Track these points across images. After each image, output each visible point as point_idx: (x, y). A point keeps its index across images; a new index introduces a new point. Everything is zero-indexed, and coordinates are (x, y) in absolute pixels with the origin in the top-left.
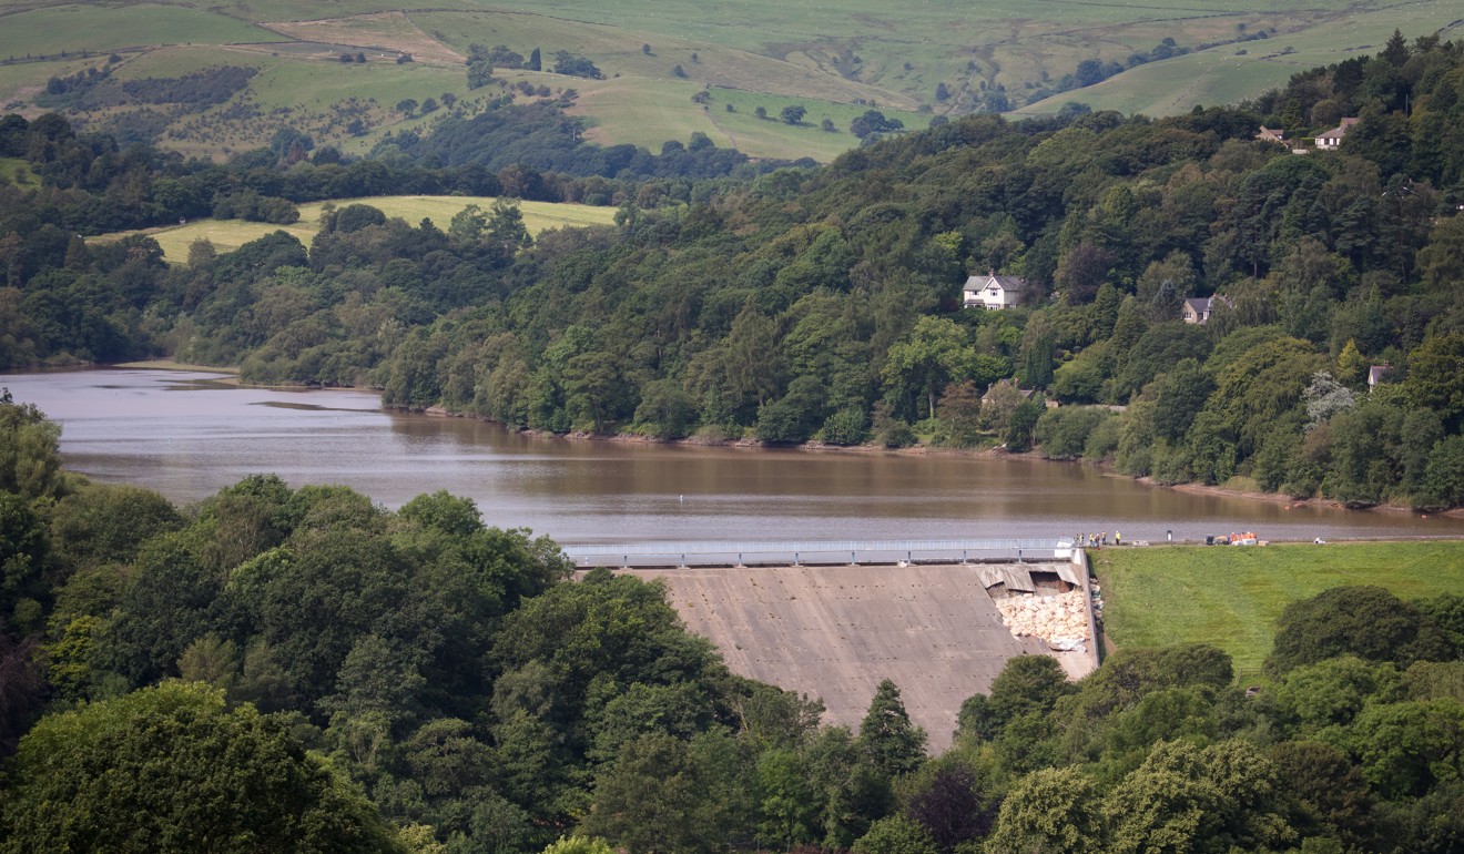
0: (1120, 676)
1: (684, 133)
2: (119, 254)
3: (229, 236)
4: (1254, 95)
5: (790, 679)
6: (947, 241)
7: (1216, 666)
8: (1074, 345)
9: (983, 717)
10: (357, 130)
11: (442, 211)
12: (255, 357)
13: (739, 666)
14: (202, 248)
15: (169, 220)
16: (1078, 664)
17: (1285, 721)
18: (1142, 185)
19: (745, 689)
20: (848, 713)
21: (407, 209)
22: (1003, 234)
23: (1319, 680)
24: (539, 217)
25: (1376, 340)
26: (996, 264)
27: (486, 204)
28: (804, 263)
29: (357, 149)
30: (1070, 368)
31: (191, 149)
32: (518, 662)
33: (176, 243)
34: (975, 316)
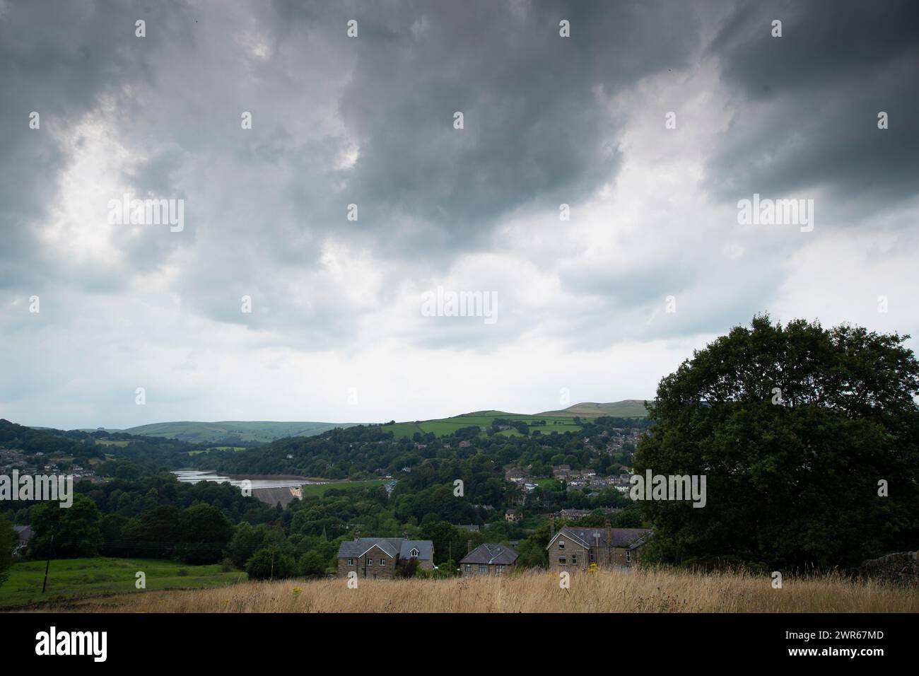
0: (306, 500)
1: (253, 439)
2: (184, 455)
3: (198, 452)
4: (319, 434)
5: (267, 502)
6: (285, 451)
7: (317, 498)
8: (299, 462)
9: (290, 505)
10: (214, 440)
11: (224, 449)
12: (201, 466)
13: (261, 500)
14: (194, 454)
15: (190, 450)
16: (301, 499)
17: (325, 504)
18: (308, 444)
19: (262, 503)
20: (275, 505)
21: (220, 449)
22: (292, 450)
23: (328, 499)
24: (236, 449)
25: (333, 461)
26: (291, 453)
27: (230, 448)
28: (269, 454)
29: (213, 442)
30: (298, 465)
31: (193, 442)
32: (235, 501)
33: (191, 453)
34: (289, 459)
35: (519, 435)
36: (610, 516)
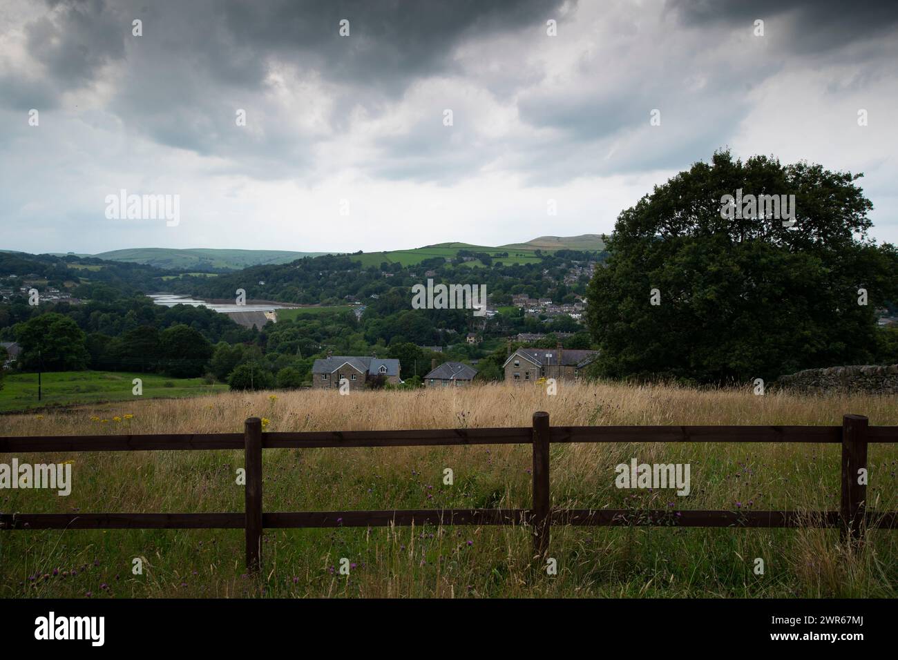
0: (280, 323)
1: (224, 266)
2: (158, 280)
3: (171, 278)
4: (290, 262)
5: (243, 324)
6: (257, 277)
7: (290, 321)
8: (271, 289)
9: (265, 327)
10: (185, 266)
11: (197, 275)
12: (175, 291)
13: (237, 323)
14: (168, 279)
15: (163, 276)
16: (275, 322)
17: (299, 327)
18: (278, 271)
19: (239, 325)
20: (250, 327)
21: (193, 274)
22: (263, 277)
23: (301, 322)
24: (209, 275)
25: (304, 287)
26: (263, 280)
27: (202, 274)
28: (241, 280)
29: (186, 268)
30: (271, 291)
31: (165, 268)
32: (212, 323)
33: (165, 278)
34: (261, 285)
35: (481, 266)
36: (563, 340)
